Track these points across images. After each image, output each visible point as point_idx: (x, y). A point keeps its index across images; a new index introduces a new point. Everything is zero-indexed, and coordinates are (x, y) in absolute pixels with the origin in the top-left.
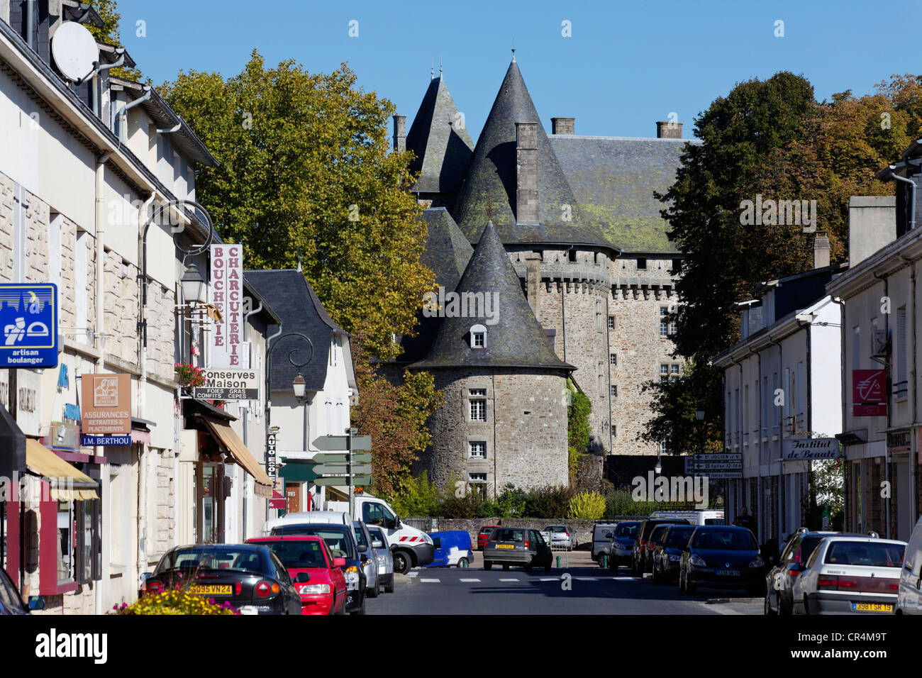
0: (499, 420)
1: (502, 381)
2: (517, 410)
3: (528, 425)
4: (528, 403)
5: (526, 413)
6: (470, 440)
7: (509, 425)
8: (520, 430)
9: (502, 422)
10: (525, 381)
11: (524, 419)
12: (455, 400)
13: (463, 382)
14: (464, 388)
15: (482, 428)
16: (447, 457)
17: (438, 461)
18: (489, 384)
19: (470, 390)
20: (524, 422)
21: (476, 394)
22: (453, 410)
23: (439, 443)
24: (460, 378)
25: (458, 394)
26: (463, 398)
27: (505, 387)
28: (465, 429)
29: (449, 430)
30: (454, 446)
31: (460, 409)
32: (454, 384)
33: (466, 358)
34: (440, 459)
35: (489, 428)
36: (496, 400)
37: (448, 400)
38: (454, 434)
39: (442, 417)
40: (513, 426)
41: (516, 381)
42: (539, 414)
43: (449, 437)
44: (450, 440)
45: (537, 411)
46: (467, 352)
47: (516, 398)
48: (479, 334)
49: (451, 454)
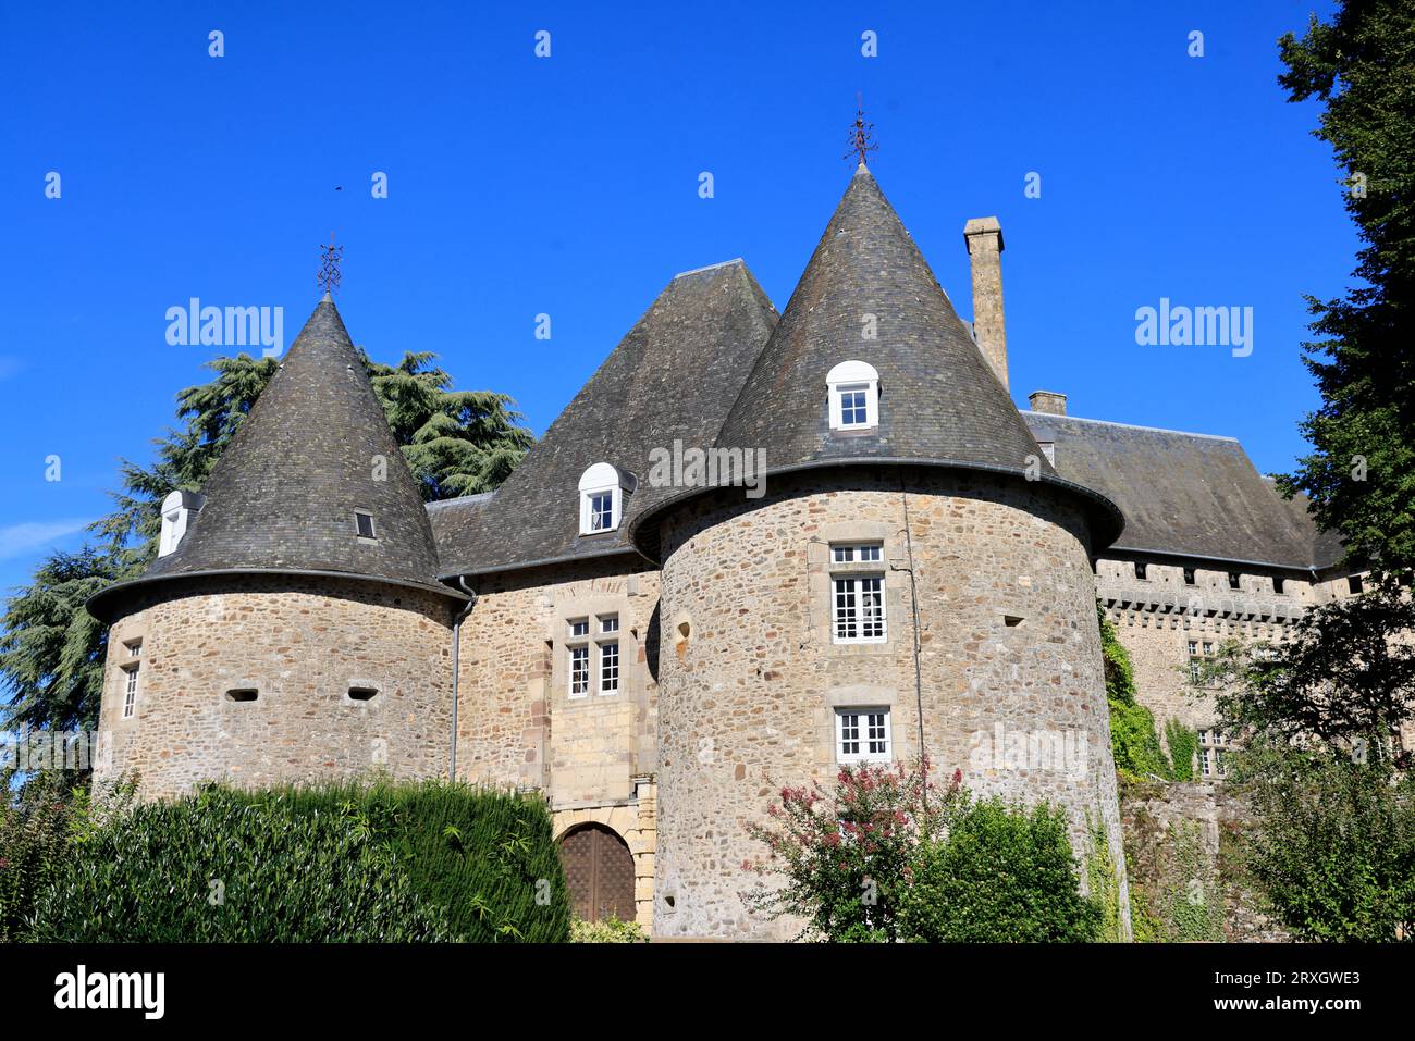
0: (928, 638)
1: (932, 519)
2: (983, 609)
3: (1016, 659)
4: (1012, 590)
5: (1011, 621)
6: (838, 704)
7: (961, 654)
8: (997, 673)
9: (938, 646)
10: (1002, 523)
11: (1005, 640)
12: (787, 578)
13: (809, 523)
14: (814, 540)
15: (876, 662)
16: (763, 761)
17: (734, 777)
18: (890, 521)
19: (831, 544)
20: (1006, 650)
21: (850, 558)
22: (780, 612)
23: (735, 722)
24: (799, 512)
25: (795, 560)
26: (813, 571)
27: (943, 536)
28: (819, 667)
29: (768, 677)
30: (783, 726)
31: (801, 607)
32: (781, 532)
33: (816, 456)
34: (740, 773)
35: (898, 662)
36: (915, 575)
37: (763, 583)
38: (784, 685)
39: (746, 638)
40: (975, 659)
41: (977, 522)
42: (1047, 630)
43: (769, 698)
44: (770, 706)
45: (1042, 619)
46: (820, 442)
47: (978, 573)
48: (853, 392)
49: (776, 753)
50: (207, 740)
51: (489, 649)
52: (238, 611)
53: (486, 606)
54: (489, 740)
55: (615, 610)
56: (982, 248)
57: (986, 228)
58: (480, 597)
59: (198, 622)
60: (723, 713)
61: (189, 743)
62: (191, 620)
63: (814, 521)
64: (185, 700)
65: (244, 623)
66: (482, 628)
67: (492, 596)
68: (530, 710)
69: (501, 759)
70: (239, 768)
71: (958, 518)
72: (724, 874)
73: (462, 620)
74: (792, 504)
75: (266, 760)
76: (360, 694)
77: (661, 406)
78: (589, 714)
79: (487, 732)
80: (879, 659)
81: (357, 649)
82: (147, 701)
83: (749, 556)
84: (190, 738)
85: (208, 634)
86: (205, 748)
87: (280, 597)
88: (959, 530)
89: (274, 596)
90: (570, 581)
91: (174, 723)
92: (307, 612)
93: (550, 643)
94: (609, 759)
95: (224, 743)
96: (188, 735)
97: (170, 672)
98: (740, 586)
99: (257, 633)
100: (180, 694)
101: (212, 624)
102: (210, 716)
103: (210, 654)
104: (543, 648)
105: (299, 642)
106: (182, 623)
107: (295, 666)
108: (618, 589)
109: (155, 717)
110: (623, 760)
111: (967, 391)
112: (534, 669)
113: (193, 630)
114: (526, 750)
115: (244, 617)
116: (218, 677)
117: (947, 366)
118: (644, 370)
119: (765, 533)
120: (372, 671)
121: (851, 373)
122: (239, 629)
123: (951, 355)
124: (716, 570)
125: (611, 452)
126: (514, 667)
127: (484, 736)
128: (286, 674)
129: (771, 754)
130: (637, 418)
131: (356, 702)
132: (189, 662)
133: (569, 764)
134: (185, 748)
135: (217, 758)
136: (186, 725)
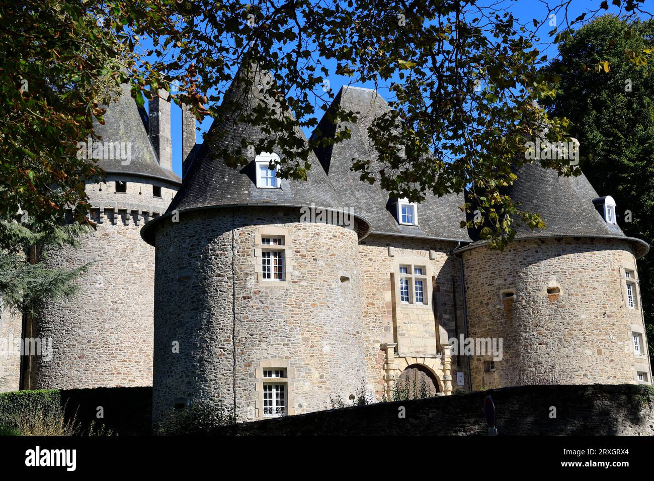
6: (633, 331)
12: (613, 279)
14: (621, 266)
17: (596, 353)
22: (612, 292)
23: (595, 332)
24: (615, 254)
25: (615, 273)
26: (622, 278)
28: (626, 316)
29: (608, 316)
30: (617, 336)
31: (619, 292)
32: (609, 260)
34: (599, 352)
37: (603, 279)
38: (615, 321)
39: (597, 299)
43: (609, 325)
44: (611, 328)
49: (615, 346)
50: (336, 301)
52: (340, 234)
55: (424, 265)
59: (325, 236)
60: (587, 328)
61: (328, 301)
62: (321, 234)
63: (619, 259)
64: (323, 277)
65: (342, 241)
68: (385, 306)
69: (371, 328)
74: (612, 250)
75: (354, 316)
78: (415, 312)
82: (297, 273)
83: (596, 267)
85: (331, 244)
90: (401, 246)
91: (318, 289)
96: (327, 297)
97: (313, 260)
98: (592, 278)
99: (347, 248)
100: (320, 274)
101: (331, 239)
102: (336, 288)
103: (332, 255)
104: (389, 276)
106: (316, 234)
108: (425, 255)
109: (304, 283)
112: (385, 286)
114: (384, 325)
115: (342, 238)
116: (337, 268)
119: (602, 259)
122: (342, 244)
129: (612, 346)
132: (322, 257)
134: (326, 304)
135: (341, 311)
136: (325, 291)
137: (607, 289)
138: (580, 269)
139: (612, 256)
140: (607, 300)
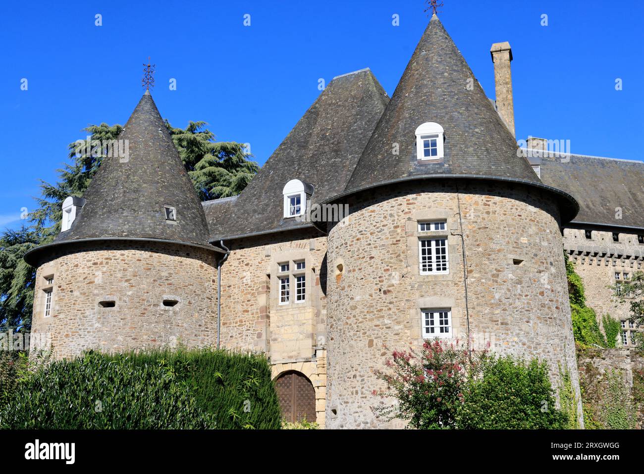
0: (471, 271)
1: (473, 207)
2: (501, 255)
3: (520, 282)
4: (517, 245)
5: (517, 262)
6: (423, 307)
7: (490, 280)
8: (509, 290)
9: (477, 275)
10: (511, 209)
11: (513, 272)
12: (395, 240)
13: (407, 210)
14: (409, 219)
15: (443, 285)
16: (383, 337)
17: (367, 346)
18: (450, 209)
19: (418, 221)
20: (514, 277)
21: (429, 229)
22: (391, 258)
23: (368, 316)
24: (401, 204)
25: (399, 230)
26: (408, 236)
27: (479, 216)
28: (413, 287)
29: (385, 292)
30: (394, 319)
31: (402, 256)
32: (391, 215)
33: (410, 174)
34: (371, 344)
35: (455, 284)
36: (465, 238)
37: (382, 243)
38: (394, 297)
39: (373, 272)
40: (497, 282)
41: (497, 209)
42: (537, 266)
43: (385, 304)
44: (386, 308)
45: (533, 261)
46: (412, 166)
47: (498, 236)
48: (430, 139)
49: (390, 333)
50: (89, 328)
51: (237, 279)
52: (104, 260)
53: (235, 256)
54: (237, 327)
55: (303, 258)
56: (501, 59)
57: (503, 48)
58: (232, 251)
59: (83, 266)
60: (361, 312)
61: (80, 330)
62: (79, 265)
63: (409, 209)
64: (77, 307)
65: (107, 266)
66: (233, 268)
67: (238, 251)
68: (259, 311)
69: (244, 337)
70: (106, 343)
71: (487, 206)
72: (363, 398)
73: (222, 264)
74: (397, 200)
75: (120, 338)
76: (168, 303)
77: (327, 149)
78: (290, 313)
79: (236, 323)
80: (445, 283)
81: (167, 280)
82: (57, 308)
83: (374, 228)
84: (80, 327)
85: (88, 272)
86: (88, 332)
87: (126, 252)
88: (488, 213)
89: (122, 252)
90: (279, 243)
91: (71, 319)
92: (140, 260)
93: (269, 276)
94: (301, 337)
95: (98, 329)
96: (79, 325)
97: (69, 292)
98: (370, 244)
99: (114, 271)
100: (74, 304)
101: (90, 267)
102: (90, 315)
103: (89, 283)
104: (265, 278)
105: (137, 276)
106: (75, 266)
107: (134, 289)
108: (305, 247)
109: (62, 316)
110: (308, 337)
111: (492, 138)
112: (260, 289)
113: (80, 270)
114: (257, 332)
115: (107, 263)
116: (94, 295)
117: (481, 124)
118: (317, 130)
119: (383, 216)
120: (175, 291)
121: (429, 129)
122: (105, 269)
123: (483, 118)
124: (356, 236)
125: (300, 174)
126: (250, 289)
127: (235, 325)
128: (130, 293)
129: (387, 333)
130: (314, 155)
131: (167, 308)
132: (79, 287)
133: (280, 340)
134: (78, 332)
135: (94, 337)
136: (78, 320)
137: (386, 254)
138: (359, 236)
139: (395, 208)
140: (385, 270)
